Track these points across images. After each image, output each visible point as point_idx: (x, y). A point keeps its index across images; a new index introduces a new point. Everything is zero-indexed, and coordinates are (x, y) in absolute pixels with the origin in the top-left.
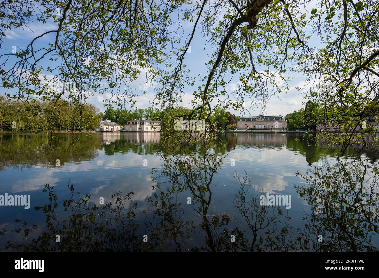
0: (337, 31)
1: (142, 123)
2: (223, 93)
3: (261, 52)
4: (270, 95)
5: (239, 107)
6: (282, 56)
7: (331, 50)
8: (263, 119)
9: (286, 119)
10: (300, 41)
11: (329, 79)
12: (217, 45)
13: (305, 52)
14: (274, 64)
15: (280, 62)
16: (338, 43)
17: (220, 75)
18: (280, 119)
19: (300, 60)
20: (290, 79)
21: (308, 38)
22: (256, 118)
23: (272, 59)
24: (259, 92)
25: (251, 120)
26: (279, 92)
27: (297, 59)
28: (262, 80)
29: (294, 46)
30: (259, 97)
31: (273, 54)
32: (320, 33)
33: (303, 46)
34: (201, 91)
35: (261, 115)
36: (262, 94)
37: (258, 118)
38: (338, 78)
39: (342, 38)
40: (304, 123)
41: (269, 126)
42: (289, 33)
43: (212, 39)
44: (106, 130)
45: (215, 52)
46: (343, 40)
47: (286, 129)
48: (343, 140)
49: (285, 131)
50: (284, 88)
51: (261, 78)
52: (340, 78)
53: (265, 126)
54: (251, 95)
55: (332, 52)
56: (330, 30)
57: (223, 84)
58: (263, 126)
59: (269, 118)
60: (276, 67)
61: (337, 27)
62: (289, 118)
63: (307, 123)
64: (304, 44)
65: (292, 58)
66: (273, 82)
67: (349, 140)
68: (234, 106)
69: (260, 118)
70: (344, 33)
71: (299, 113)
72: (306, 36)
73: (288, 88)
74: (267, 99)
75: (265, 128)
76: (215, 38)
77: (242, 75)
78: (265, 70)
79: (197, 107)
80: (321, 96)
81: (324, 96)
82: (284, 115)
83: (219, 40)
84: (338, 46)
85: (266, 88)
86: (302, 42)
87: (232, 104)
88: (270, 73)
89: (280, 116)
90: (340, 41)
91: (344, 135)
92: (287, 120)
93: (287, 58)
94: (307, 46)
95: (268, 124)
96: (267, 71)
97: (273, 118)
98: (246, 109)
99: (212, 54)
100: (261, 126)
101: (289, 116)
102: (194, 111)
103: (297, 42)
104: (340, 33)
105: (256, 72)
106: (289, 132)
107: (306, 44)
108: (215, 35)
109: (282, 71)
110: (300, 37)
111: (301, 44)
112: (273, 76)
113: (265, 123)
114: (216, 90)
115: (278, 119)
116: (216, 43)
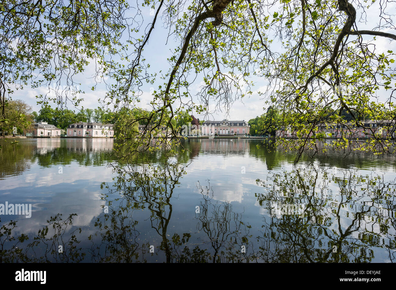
0: (296, 38)
1: (90, 127)
2: (186, 94)
3: (226, 52)
4: (234, 99)
5: (203, 111)
6: (246, 59)
7: (291, 57)
8: (227, 124)
9: (249, 124)
10: (263, 44)
11: (287, 85)
12: (180, 39)
13: (267, 56)
14: (239, 66)
15: (244, 65)
16: (297, 49)
17: (183, 74)
18: (244, 124)
19: (262, 64)
20: (253, 83)
21: (271, 41)
22: (220, 123)
23: (236, 60)
24: (223, 96)
25: (216, 124)
26: (243, 96)
27: (260, 63)
28: (226, 83)
29: (258, 49)
30: (223, 101)
31: (238, 56)
32: (281, 37)
33: (266, 50)
34: (162, 91)
35: (225, 120)
36: (226, 98)
37: (222, 123)
38: (295, 85)
39: (300, 45)
40: (265, 129)
41: (232, 132)
42: (253, 35)
43: (175, 32)
44: (41, 135)
45: (178, 47)
46: (301, 47)
47: (249, 134)
48: (298, 147)
49: (248, 137)
50: (247, 92)
51: (225, 80)
52: (297, 85)
53: (229, 132)
54: (215, 98)
55: (291, 58)
56: (290, 36)
57: (186, 84)
58: (227, 131)
59: (233, 123)
60: (240, 69)
61: (296, 34)
62: (252, 124)
63: (267, 129)
64: (267, 48)
65: (255, 61)
66: (237, 85)
67: (304, 146)
68: (197, 109)
69: (224, 122)
70: (302, 40)
71: (261, 118)
72: (269, 40)
73: (251, 93)
74: (231, 103)
75: (229, 134)
76: (179, 31)
77: (206, 76)
78: (230, 72)
79: (157, 109)
80: (280, 102)
81: (283, 102)
82: (247, 121)
83: (183, 34)
84: (297, 52)
85: (230, 91)
86: (265, 46)
87: (196, 107)
88: (234, 76)
89: (244, 121)
90: (298, 47)
91: (299, 141)
92: (249, 126)
93: (251, 61)
94: (269, 51)
95: (232, 130)
96: (232, 73)
97: (237, 123)
98: (210, 113)
99: (175, 49)
100: (225, 132)
101: (252, 122)
102: (153, 114)
103: (260, 45)
104: (299, 40)
105: (220, 73)
106: (251, 138)
107: (268, 48)
108: (179, 28)
109: (246, 74)
110: (263, 40)
111: (264, 48)
112: (237, 79)
113: (229, 128)
114: (179, 91)
115: (241, 124)
116: (180, 37)
